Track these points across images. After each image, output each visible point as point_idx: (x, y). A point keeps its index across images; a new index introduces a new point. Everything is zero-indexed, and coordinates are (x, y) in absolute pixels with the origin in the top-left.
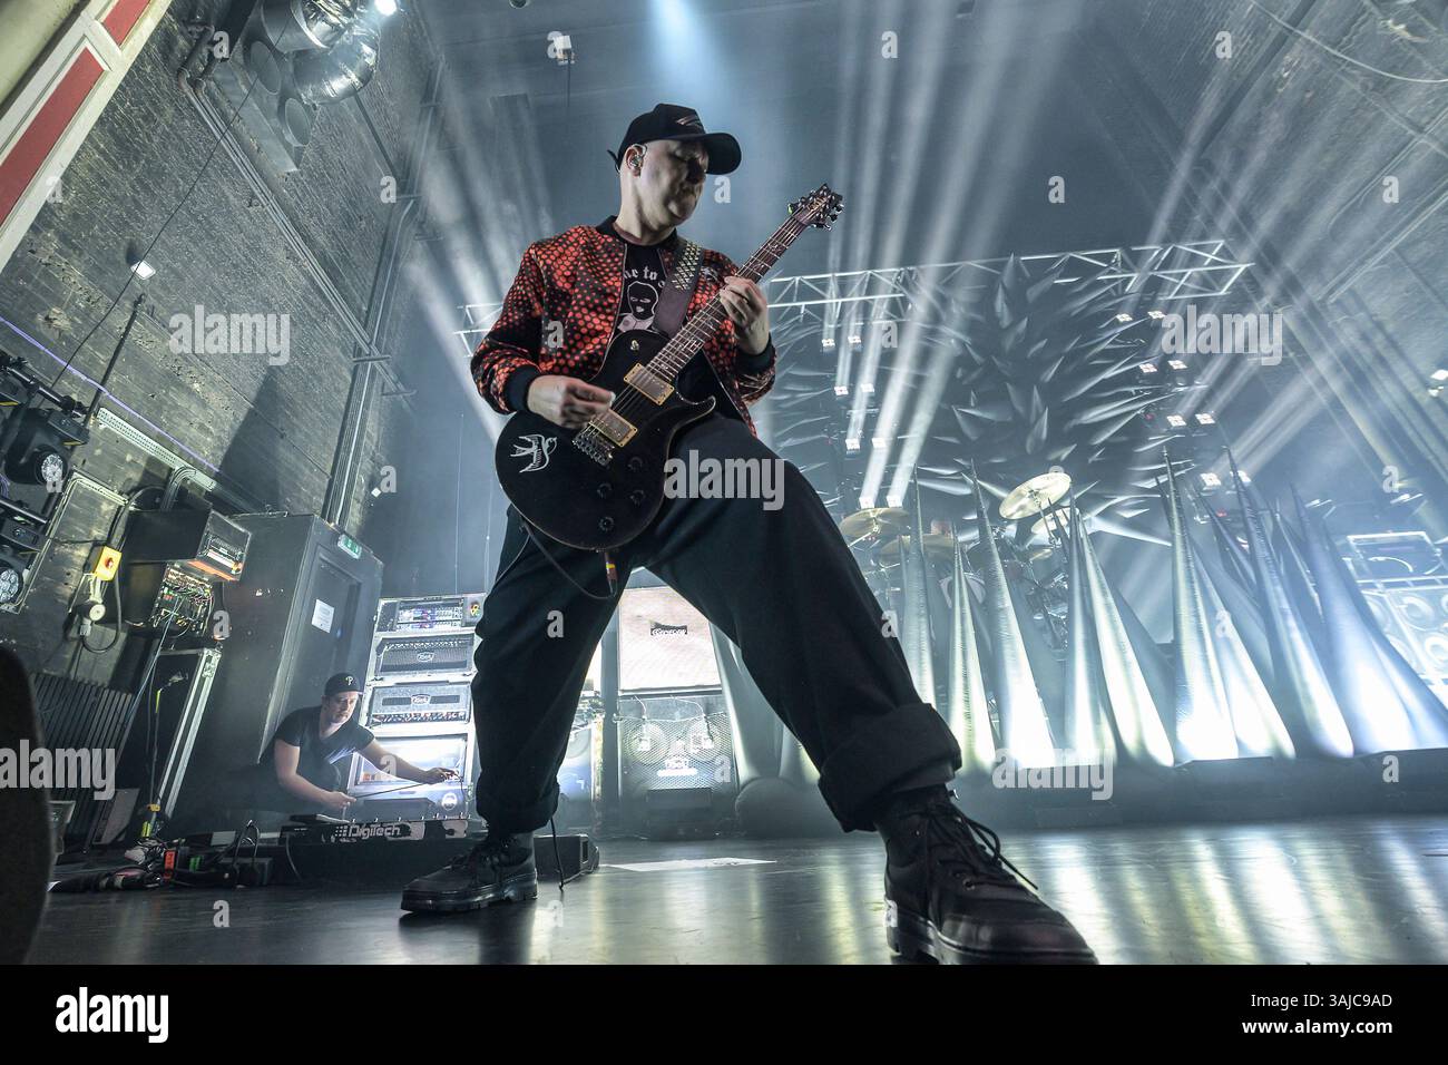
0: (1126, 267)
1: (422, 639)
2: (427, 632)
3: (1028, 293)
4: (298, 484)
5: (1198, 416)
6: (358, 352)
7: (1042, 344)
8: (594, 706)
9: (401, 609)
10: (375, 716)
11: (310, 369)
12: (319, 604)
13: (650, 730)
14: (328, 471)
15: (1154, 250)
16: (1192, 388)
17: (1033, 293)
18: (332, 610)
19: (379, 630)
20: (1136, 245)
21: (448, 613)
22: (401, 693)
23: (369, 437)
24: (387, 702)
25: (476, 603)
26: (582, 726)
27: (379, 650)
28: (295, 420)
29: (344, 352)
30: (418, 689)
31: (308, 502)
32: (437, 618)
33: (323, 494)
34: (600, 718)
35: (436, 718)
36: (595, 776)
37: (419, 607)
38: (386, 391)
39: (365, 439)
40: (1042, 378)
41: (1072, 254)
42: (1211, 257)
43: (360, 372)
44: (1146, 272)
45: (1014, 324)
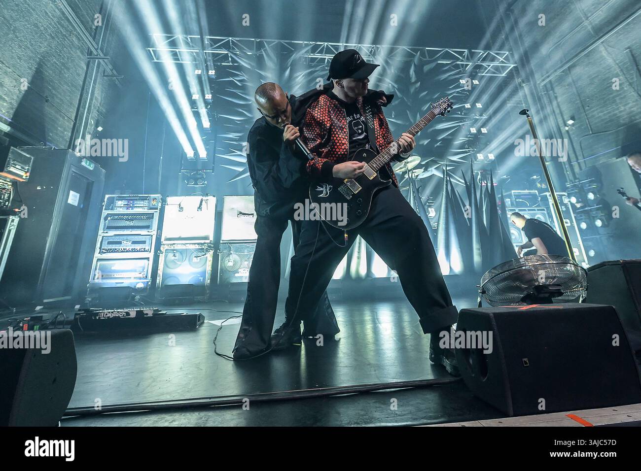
0: (468, 59)
1: (127, 215)
2: (130, 211)
3: (424, 68)
4: (56, 126)
5: (482, 129)
6: (90, 53)
7: (425, 93)
8: (209, 247)
9: (117, 200)
10: (103, 249)
11: (63, 64)
12: (72, 193)
13: (234, 257)
14: (73, 118)
15: (480, 52)
16: (482, 117)
17: (426, 68)
18: (78, 195)
19: (105, 209)
20: (474, 49)
21: (141, 203)
22: (117, 239)
23: (96, 99)
24: (109, 243)
25: (155, 199)
26: (203, 255)
27: (106, 219)
28: (54, 92)
29: (82, 53)
30: (125, 237)
31: (62, 135)
32: (135, 205)
33: (71, 131)
34: (212, 252)
35: (134, 251)
36: (208, 276)
37: (127, 200)
38: (106, 74)
39: (94, 101)
40: (422, 109)
41: (447, 50)
42: (501, 59)
43: (91, 64)
44: (475, 63)
45: (416, 82)
